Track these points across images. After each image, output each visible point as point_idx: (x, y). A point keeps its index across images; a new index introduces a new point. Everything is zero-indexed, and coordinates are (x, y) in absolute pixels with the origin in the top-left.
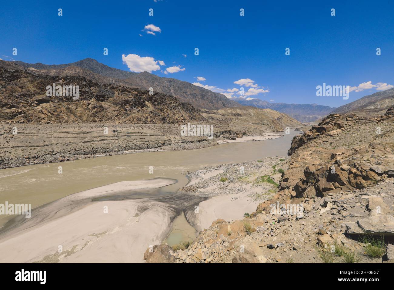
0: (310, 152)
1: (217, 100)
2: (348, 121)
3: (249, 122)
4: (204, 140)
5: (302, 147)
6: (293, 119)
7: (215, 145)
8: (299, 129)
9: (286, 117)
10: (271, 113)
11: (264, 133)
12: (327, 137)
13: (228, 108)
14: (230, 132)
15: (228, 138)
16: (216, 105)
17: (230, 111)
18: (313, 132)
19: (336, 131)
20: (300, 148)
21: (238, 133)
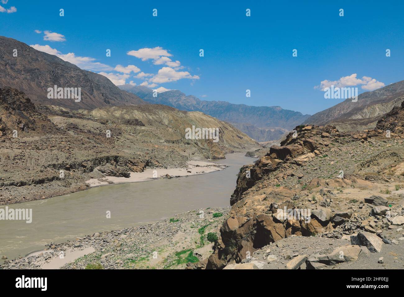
0: (264, 196)
1: (92, 87)
2: (324, 139)
3: (159, 138)
4: (53, 179)
5: (254, 188)
6: (242, 134)
7: (80, 189)
8: (252, 153)
9: (231, 129)
10: (202, 119)
11: (189, 162)
12: (294, 167)
13: (114, 107)
14: (116, 159)
15: (112, 174)
16: (88, 99)
17: (118, 114)
18: (271, 158)
19: (306, 157)
20: (251, 189)
21: (135, 161)
